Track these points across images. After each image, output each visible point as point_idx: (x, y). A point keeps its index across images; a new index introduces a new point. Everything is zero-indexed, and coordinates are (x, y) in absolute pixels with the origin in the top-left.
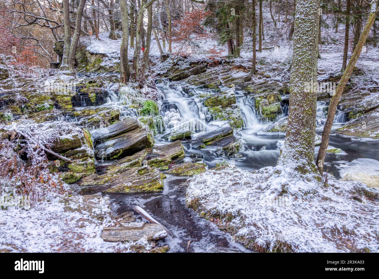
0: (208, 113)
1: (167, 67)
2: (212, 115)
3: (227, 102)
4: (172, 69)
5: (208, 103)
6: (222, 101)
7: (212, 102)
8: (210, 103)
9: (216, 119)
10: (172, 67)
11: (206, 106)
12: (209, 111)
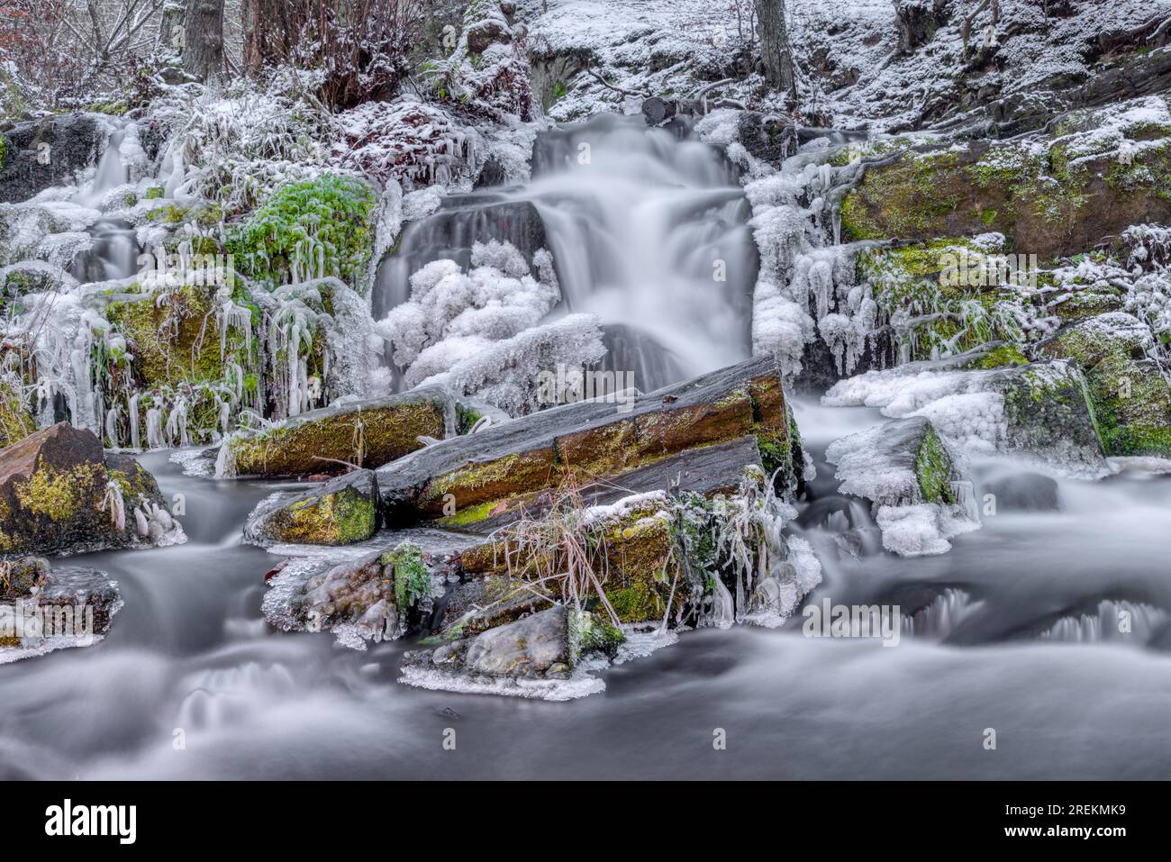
0: (854, 293)
1: (926, 85)
2: (881, 318)
3: (1078, 200)
4: (956, 99)
5: (873, 209)
6: (1021, 192)
7: (917, 203)
8: (893, 215)
9: (920, 353)
10: (960, 83)
11: (848, 236)
12: (859, 279)
